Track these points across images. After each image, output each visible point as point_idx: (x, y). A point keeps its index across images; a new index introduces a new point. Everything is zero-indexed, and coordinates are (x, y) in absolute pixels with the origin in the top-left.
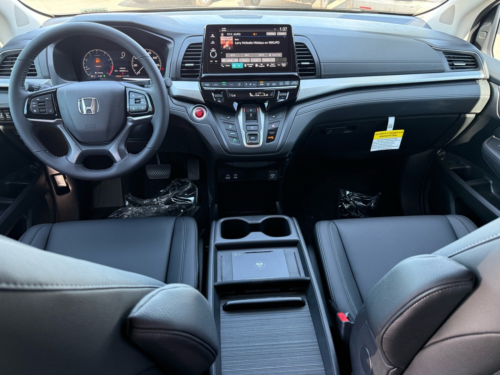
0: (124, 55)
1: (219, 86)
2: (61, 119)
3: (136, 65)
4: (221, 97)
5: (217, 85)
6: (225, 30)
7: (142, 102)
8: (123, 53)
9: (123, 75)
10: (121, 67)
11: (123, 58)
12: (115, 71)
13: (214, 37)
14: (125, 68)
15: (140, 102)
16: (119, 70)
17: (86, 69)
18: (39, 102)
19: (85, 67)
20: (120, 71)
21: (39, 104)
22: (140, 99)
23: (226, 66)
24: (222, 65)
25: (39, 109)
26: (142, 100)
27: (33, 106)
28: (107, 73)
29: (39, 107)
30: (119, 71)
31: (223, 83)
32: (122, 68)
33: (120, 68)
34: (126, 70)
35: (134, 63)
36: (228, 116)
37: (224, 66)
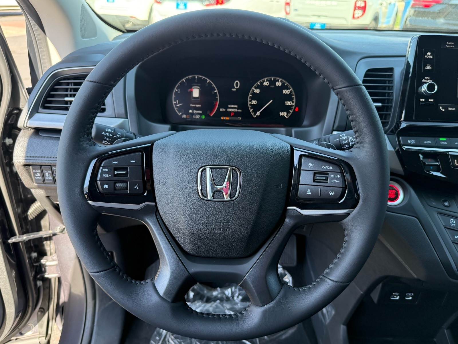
0: (237, 86)
1: (434, 145)
2: (154, 203)
3: (254, 102)
4: (436, 165)
5: (430, 142)
6: (451, 46)
7: (332, 181)
8: (237, 83)
9: (233, 116)
10: (230, 104)
11: (235, 90)
12: (221, 110)
13: (431, 57)
14: (236, 106)
15: (327, 179)
16: (227, 107)
17: (176, 104)
18: (115, 169)
19: (175, 101)
20: (229, 110)
21: (116, 173)
22: (328, 174)
23: (449, 109)
24: (441, 108)
25: (115, 183)
26: (332, 176)
27: (104, 176)
28: (208, 112)
29: (116, 178)
30: (226, 110)
31: (441, 139)
32: (233, 106)
33: (229, 106)
34: (238, 109)
35: (252, 99)
36: (445, 201)
37: (443, 110)
